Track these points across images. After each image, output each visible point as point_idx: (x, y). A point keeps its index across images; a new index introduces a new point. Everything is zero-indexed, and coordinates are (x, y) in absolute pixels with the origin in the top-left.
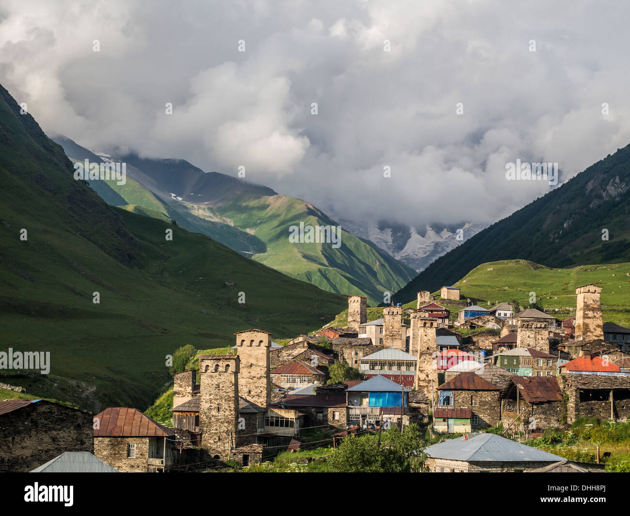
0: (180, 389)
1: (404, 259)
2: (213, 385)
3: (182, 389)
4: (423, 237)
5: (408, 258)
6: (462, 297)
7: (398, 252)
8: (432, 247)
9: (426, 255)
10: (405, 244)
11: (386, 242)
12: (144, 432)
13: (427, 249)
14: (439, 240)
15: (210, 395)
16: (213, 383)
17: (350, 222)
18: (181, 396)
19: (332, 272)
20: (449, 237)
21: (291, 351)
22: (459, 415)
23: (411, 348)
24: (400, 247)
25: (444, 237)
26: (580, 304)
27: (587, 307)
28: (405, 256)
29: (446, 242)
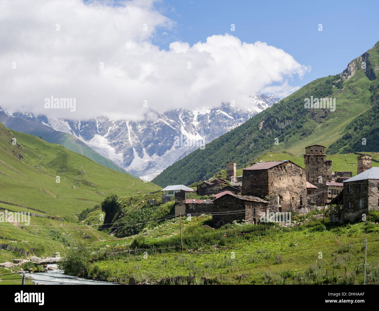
0: (179, 201)
1: (131, 171)
2: (314, 168)
3: (180, 202)
4: (142, 158)
5: (133, 171)
7: (126, 167)
8: (147, 164)
9: (144, 169)
10: (131, 162)
11: (119, 161)
13: (144, 166)
14: (151, 160)
15: (313, 174)
16: (314, 167)
17: (98, 148)
18: (179, 205)
20: (157, 158)
21: (212, 188)
24: (128, 164)
25: (154, 158)
27: (364, 167)
28: (131, 169)
29: (155, 161)
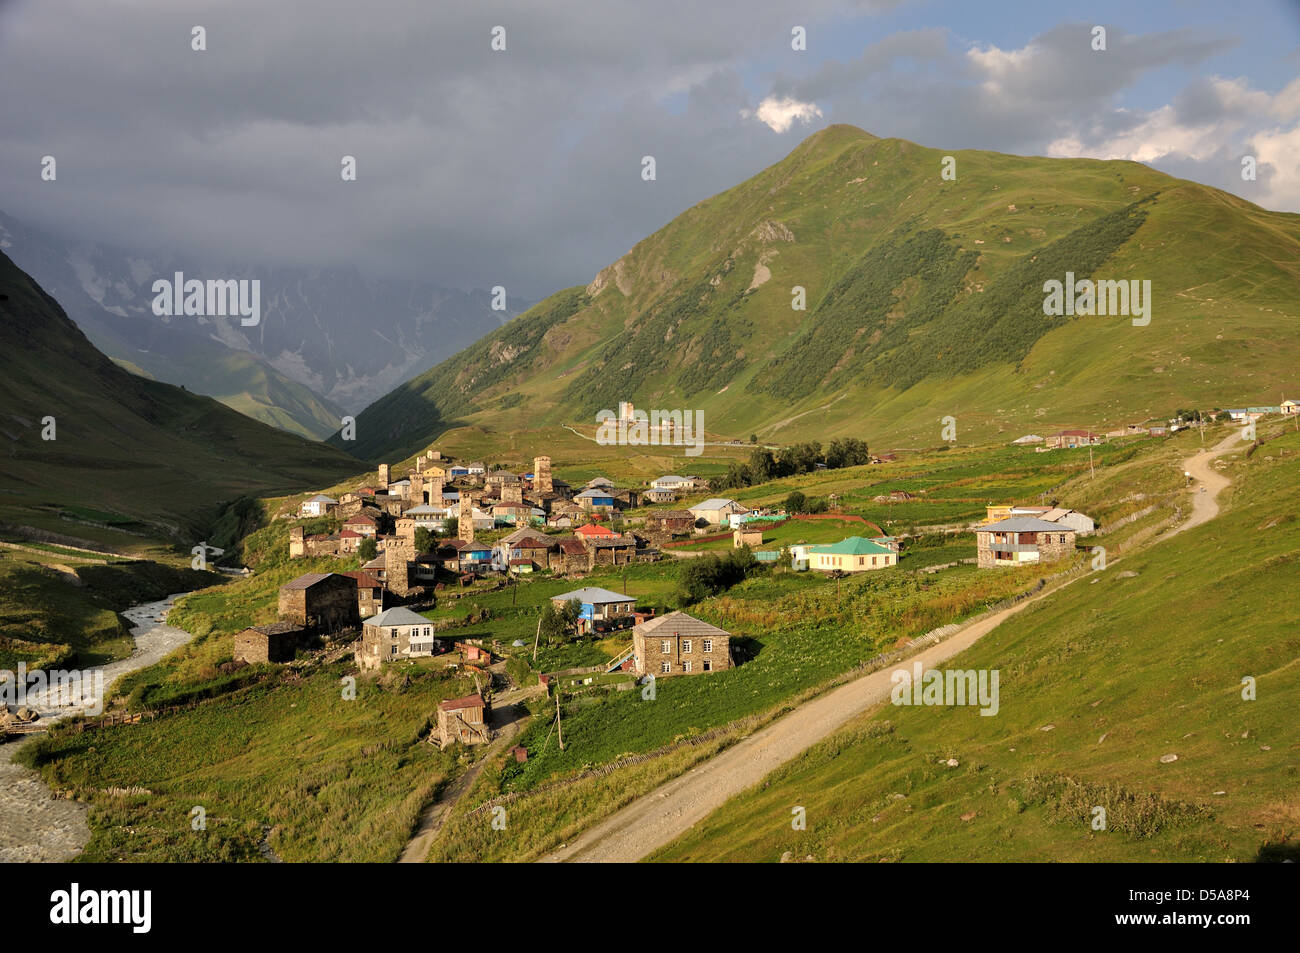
6: (442, 457)
12: (370, 585)
19: (277, 410)
22: (525, 562)
23: (430, 501)
26: (537, 467)
27: (542, 470)
